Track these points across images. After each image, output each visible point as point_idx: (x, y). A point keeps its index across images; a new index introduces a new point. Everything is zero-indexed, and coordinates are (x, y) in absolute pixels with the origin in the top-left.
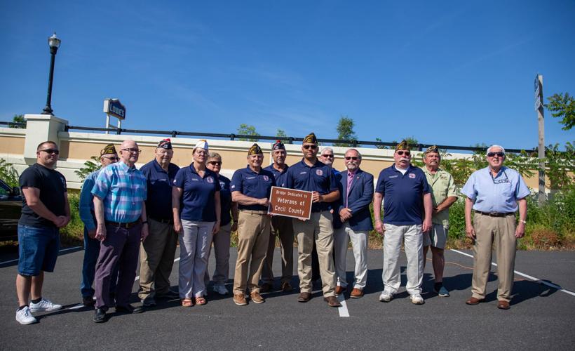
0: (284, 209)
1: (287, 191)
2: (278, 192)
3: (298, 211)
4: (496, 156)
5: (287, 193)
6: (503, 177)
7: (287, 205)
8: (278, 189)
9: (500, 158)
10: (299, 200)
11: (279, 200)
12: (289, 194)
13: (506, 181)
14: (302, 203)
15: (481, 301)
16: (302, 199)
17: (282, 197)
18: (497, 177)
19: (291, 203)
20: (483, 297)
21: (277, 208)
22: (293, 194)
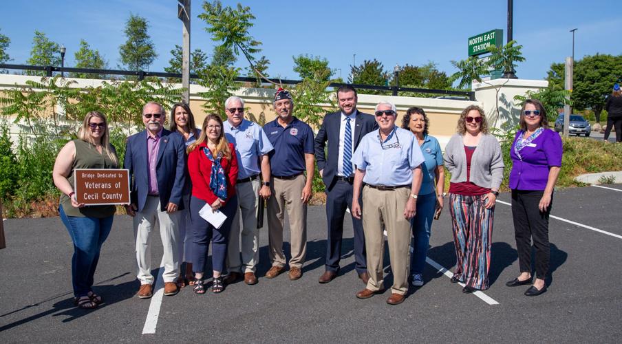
0: (96, 196)
1: (95, 173)
2: (83, 175)
3: (114, 196)
4: (384, 115)
5: (96, 175)
6: (393, 140)
7: (100, 191)
8: (83, 172)
9: (389, 117)
10: (113, 181)
11: (88, 185)
12: (99, 176)
13: (397, 145)
14: (117, 185)
15: (376, 293)
16: (117, 180)
17: (90, 180)
18: (386, 141)
19: (103, 186)
20: (378, 289)
21: (86, 196)
22: (104, 176)
